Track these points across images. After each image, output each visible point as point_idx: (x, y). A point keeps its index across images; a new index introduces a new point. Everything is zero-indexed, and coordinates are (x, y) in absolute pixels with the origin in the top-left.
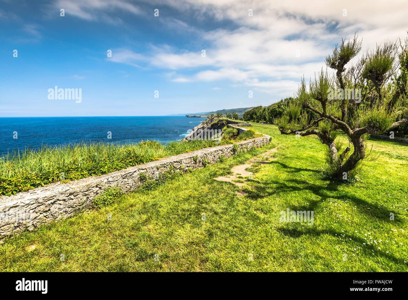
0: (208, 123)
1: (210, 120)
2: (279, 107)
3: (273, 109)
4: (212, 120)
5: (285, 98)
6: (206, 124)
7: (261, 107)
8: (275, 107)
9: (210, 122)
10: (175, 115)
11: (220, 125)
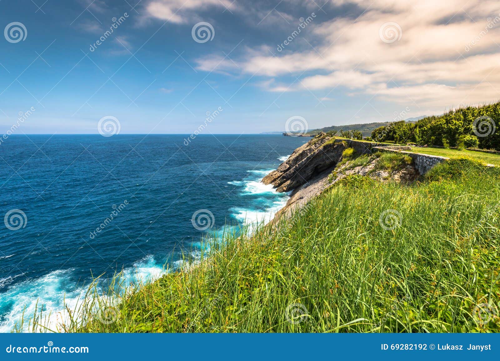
0: (317, 143)
1: (319, 140)
2: (448, 122)
3: (438, 125)
4: (322, 140)
5: (458, 108)
6: (313, 146)
7: (402, 122)
8: (440, 121)
9: (320, 143)
10: (269, 134)
11: (338, 146)
